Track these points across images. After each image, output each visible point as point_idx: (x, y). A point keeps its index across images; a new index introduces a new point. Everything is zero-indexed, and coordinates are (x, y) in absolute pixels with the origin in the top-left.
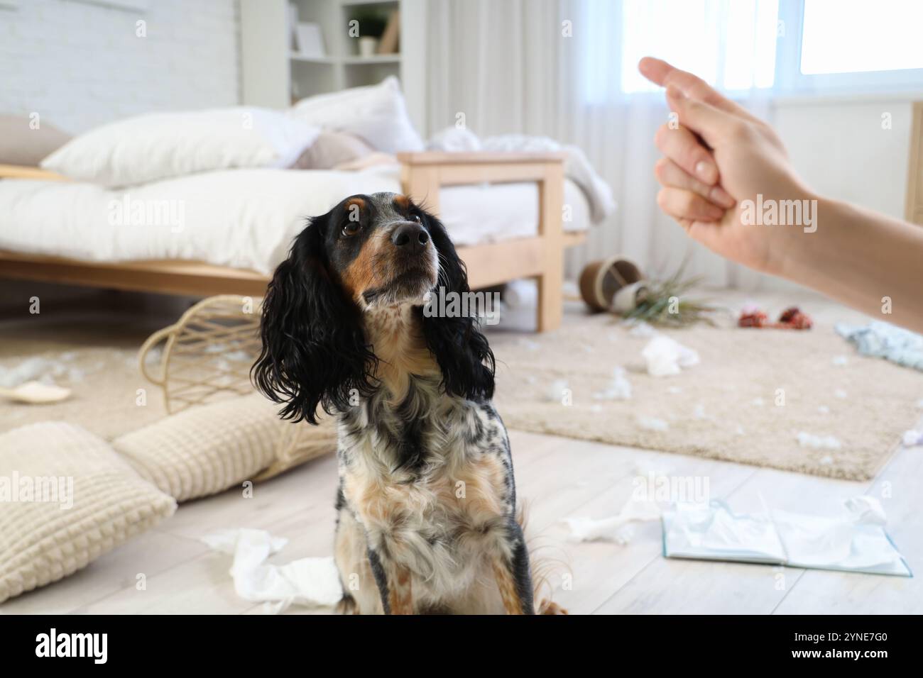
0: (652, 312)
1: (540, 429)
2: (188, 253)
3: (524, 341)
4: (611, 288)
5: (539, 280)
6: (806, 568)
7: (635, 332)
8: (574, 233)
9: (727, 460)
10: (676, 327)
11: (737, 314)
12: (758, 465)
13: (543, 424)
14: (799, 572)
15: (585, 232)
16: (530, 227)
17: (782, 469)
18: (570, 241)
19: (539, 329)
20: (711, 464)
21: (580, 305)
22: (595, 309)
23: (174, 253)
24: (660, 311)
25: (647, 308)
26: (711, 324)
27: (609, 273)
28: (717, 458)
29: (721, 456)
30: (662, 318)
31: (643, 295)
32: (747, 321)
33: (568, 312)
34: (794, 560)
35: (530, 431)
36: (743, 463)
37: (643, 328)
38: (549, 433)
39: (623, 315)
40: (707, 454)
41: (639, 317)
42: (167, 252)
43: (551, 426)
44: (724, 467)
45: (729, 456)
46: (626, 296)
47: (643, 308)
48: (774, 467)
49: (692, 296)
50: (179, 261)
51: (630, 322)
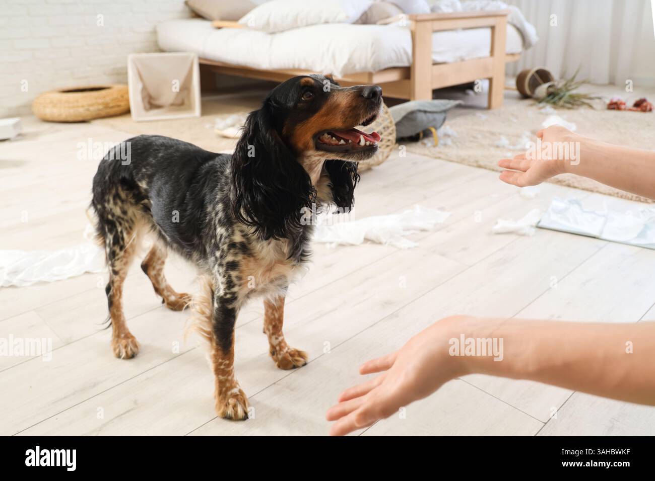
0: (556, 98)
1: (475, 164)
2: (303, 66)
3: (479, 114)
4: (534, 85)
5: (491, 80)
6: (610, 241)
7: (543, 111)
8: (513, 54)
9: (575, 187)
10: (569, 108)
11: (608, 102)
12: (592, 191)
13: (477, 162)
14: (606, 242)
15: (520, 54)
16: (486, 52)
17: (605, 194)
18: (510, 59)
19: (489, 107)
20: (567, 189)
21: (516, 93)
22: (524, 96)
23: (296, 66)
24: (560, 99)
25: (553, 97)
26: (590, 106)
27: (533, 76)
28: (569, 186)
29: (572, 185)
30: (561, 103)
31: (551, 90)
32: (613, 106)
33: (507, 97)
34: (604, 236)
35: (470, 165)
36: (583, 189)
37: (549, 108)
38: (480, 167)
39: (539, 100)
40: (564, 184)
41: (548, 102)
42: (294, 66)
43: (481, 163)
44: (572, 190)
45: (576, 185)
46: (542, 89)
47: (551, 97)
48: (601, 193)
49: (581, 90)
50: (299, 70)
51: (541, 105)
